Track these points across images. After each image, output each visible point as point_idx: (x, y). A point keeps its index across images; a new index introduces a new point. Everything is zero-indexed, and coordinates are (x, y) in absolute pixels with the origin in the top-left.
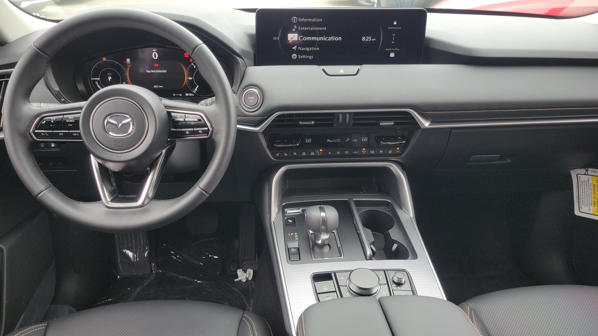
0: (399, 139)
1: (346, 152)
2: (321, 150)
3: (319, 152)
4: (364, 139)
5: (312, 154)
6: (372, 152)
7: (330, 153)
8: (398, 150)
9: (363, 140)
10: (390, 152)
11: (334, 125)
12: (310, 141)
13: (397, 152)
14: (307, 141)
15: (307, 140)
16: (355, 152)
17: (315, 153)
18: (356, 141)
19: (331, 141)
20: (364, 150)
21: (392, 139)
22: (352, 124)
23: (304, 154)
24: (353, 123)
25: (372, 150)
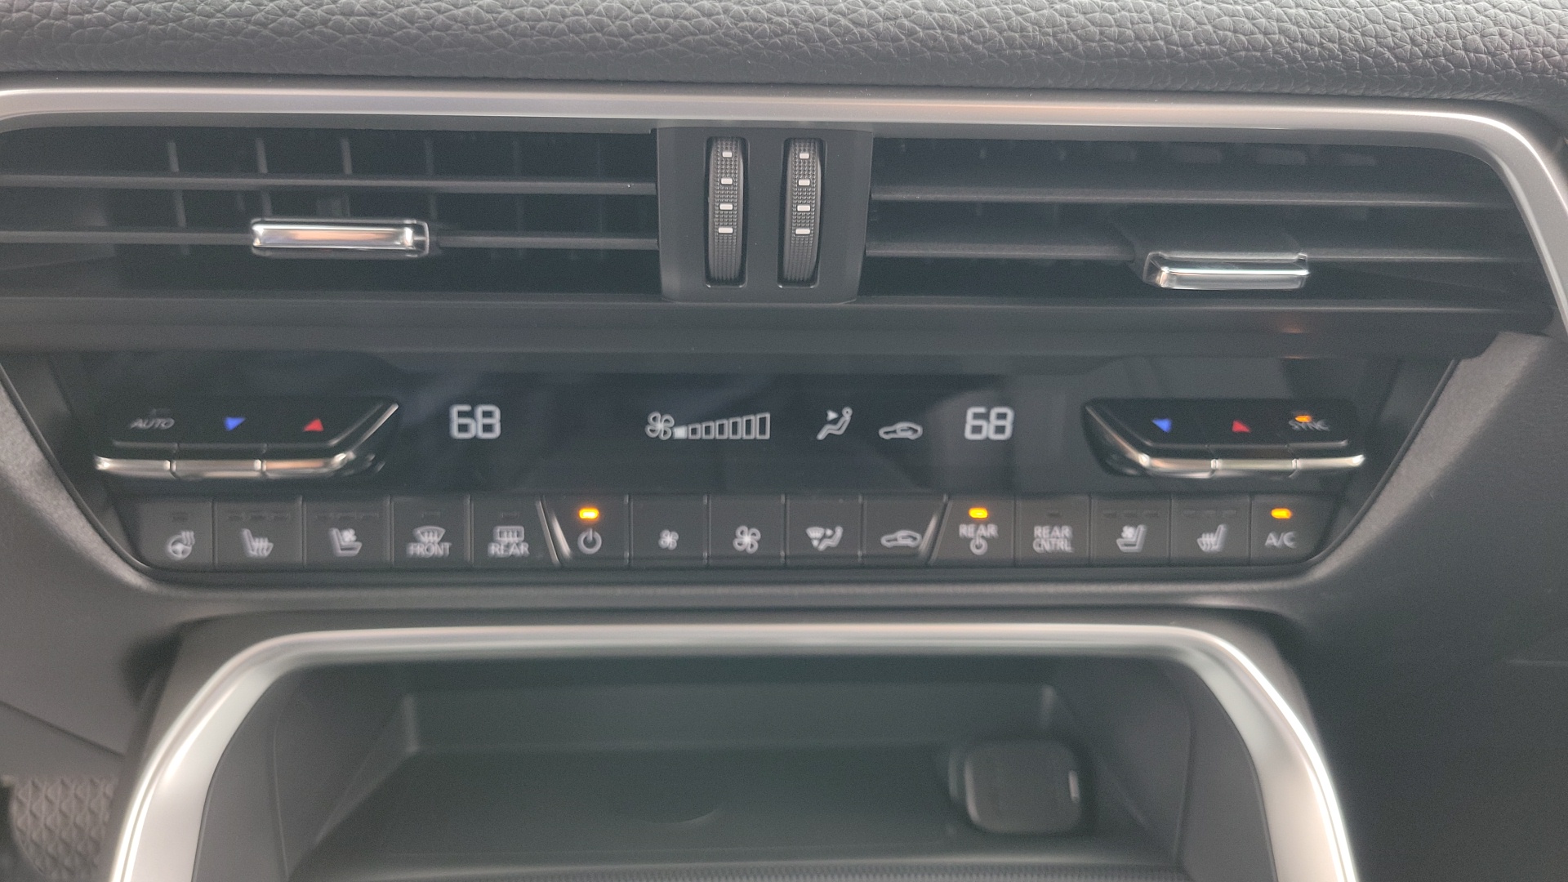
0: (1308, 434)
1: (815, 533)
2: (589, 514)
3: (573, 529)
4: (986, 416)
5: (509, 542)
6: (1053, 539)
7: (669, 540)
8: (1280, 526)
9: (977, 429)
10: (1210, 542)
11: (671, 279)
12: (488, 428)
13: (1272, 540)
14: (463, 428)
15: (461, 414)
16: (902, 538)
17: (534, 536)
18: (909, 435)
19: (681, 433)
20: (977, 522)
21: (1238, 427)
22: (854, 270)
23: (429, 542)
24: (870, 264)
25: (1054, 520)
